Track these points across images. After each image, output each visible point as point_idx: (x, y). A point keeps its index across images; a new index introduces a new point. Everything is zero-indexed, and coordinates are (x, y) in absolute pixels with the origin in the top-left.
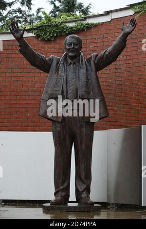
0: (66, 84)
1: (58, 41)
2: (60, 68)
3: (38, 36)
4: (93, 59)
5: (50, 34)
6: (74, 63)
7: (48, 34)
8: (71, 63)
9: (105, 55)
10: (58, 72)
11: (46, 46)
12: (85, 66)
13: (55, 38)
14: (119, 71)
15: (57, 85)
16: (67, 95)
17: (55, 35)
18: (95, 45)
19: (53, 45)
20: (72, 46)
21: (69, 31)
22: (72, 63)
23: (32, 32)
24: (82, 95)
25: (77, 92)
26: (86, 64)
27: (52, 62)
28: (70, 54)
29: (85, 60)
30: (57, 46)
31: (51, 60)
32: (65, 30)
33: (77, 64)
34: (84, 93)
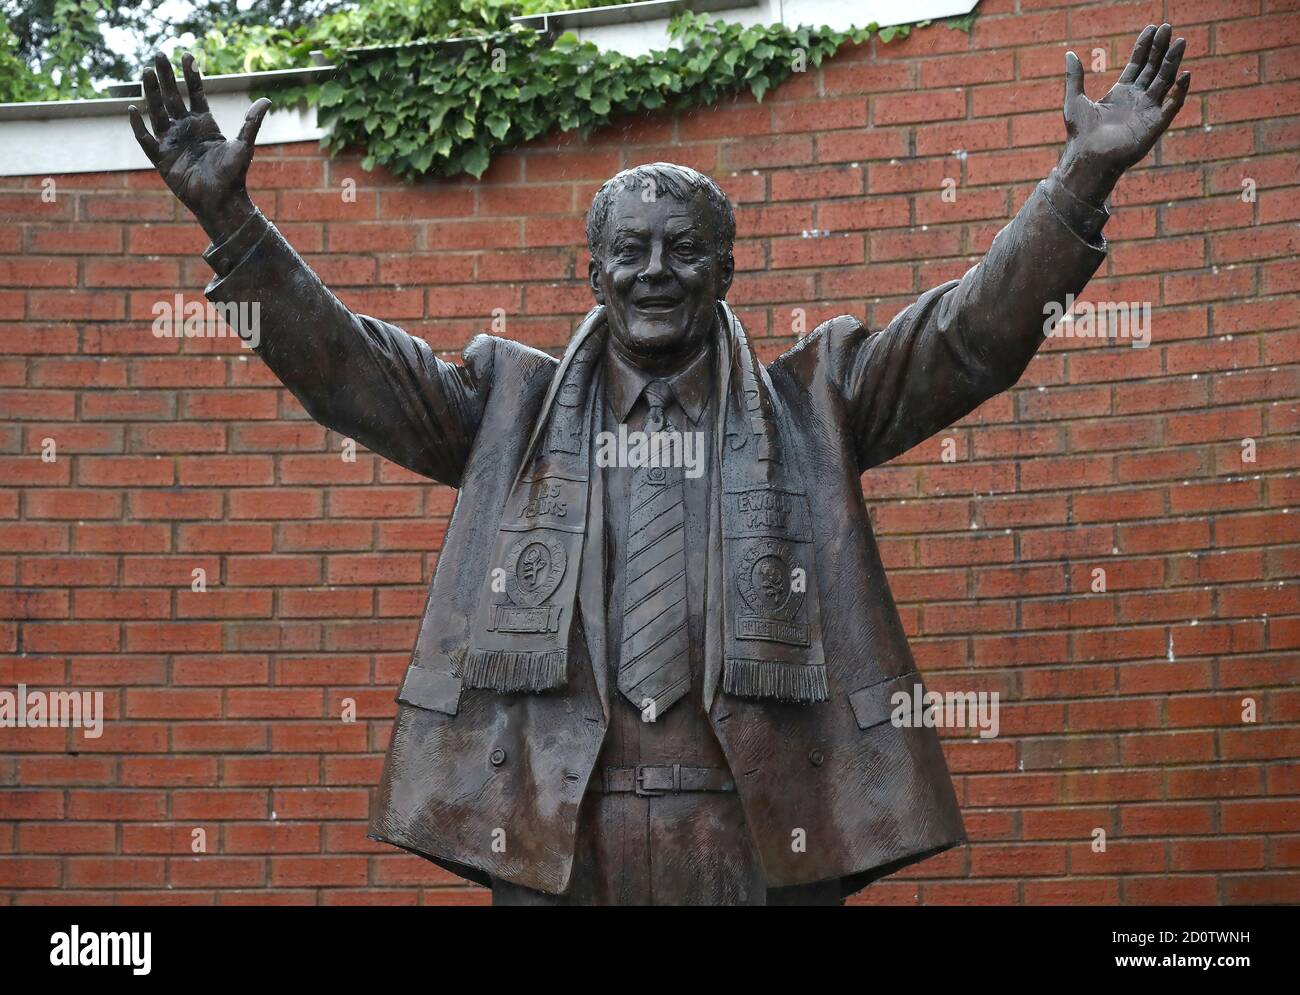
0: (609, 577)
1: (523, 180)
2: (554, 442)
3: (351, 143)
4: (825, 368)
5: (453, 118)
6: (671, 404)
7: (435, 124)
8: (642, 402)
9: (926, 334)
10: (539, 481)
11: (425, 223)
12: (757, 423)
13: (501, 156)
14: (1051, 441)
15: (532, 588)
16: (613, 675)
17: (501, 131)
18: (842, 216)
19: (479, 215)
20: (654, 266)
21: (620, 96)
22: (653, 399)
23: (303, 107)
24: (742, 673)
25: (696, 643)
26: (769, 414)
27: (486, 395)
28: (642, 329)
29: (757, 373)
30: (519, 228)
31: (481, 378)
32: (584, 93)
33: (696, 411)
34: (754, 651)
